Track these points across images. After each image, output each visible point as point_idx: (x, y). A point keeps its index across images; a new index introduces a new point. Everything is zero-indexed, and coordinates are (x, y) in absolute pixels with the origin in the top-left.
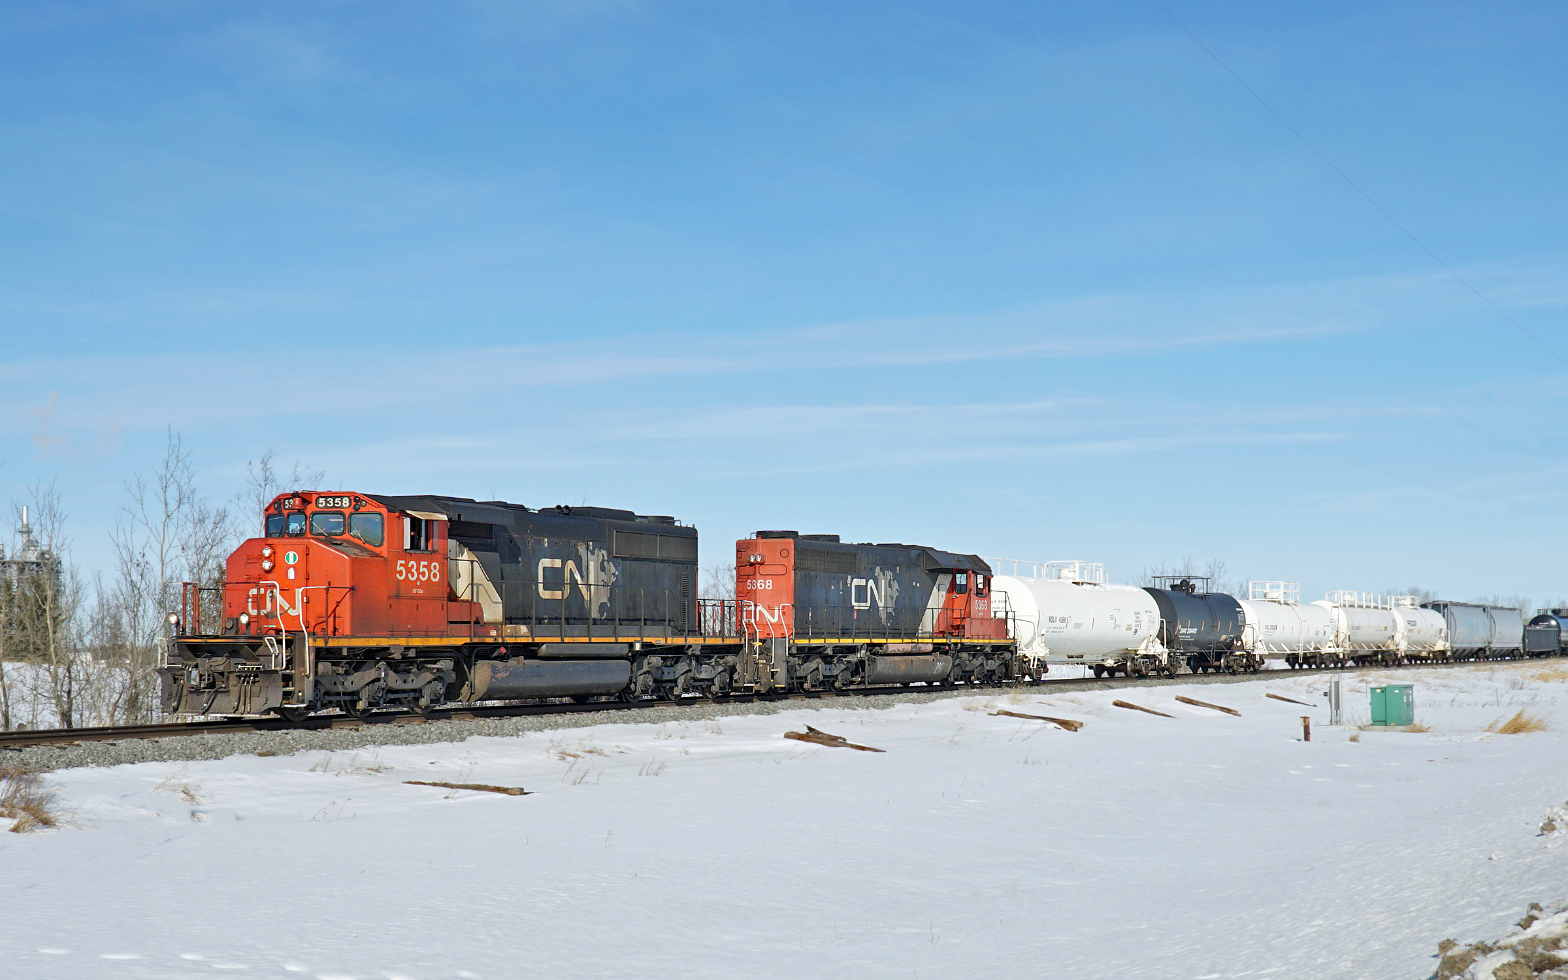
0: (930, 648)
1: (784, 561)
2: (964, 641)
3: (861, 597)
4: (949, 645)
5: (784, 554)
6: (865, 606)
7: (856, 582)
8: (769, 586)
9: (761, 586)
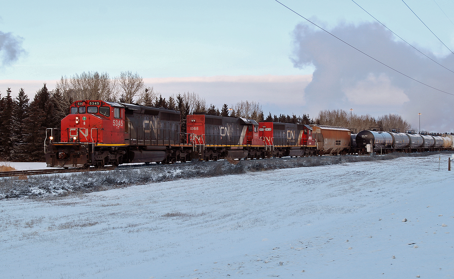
0: (242, 148)
1: (202, 121)
2: (252, 146)
3: (223, 133)
4: (248, 147)
5: (202, 119)
6: (224, 135)
7: (222, 128)
8: (197, 129)
9: (195, 129)
